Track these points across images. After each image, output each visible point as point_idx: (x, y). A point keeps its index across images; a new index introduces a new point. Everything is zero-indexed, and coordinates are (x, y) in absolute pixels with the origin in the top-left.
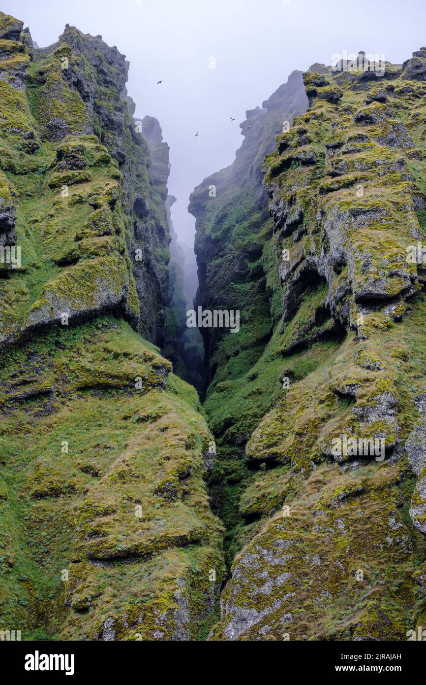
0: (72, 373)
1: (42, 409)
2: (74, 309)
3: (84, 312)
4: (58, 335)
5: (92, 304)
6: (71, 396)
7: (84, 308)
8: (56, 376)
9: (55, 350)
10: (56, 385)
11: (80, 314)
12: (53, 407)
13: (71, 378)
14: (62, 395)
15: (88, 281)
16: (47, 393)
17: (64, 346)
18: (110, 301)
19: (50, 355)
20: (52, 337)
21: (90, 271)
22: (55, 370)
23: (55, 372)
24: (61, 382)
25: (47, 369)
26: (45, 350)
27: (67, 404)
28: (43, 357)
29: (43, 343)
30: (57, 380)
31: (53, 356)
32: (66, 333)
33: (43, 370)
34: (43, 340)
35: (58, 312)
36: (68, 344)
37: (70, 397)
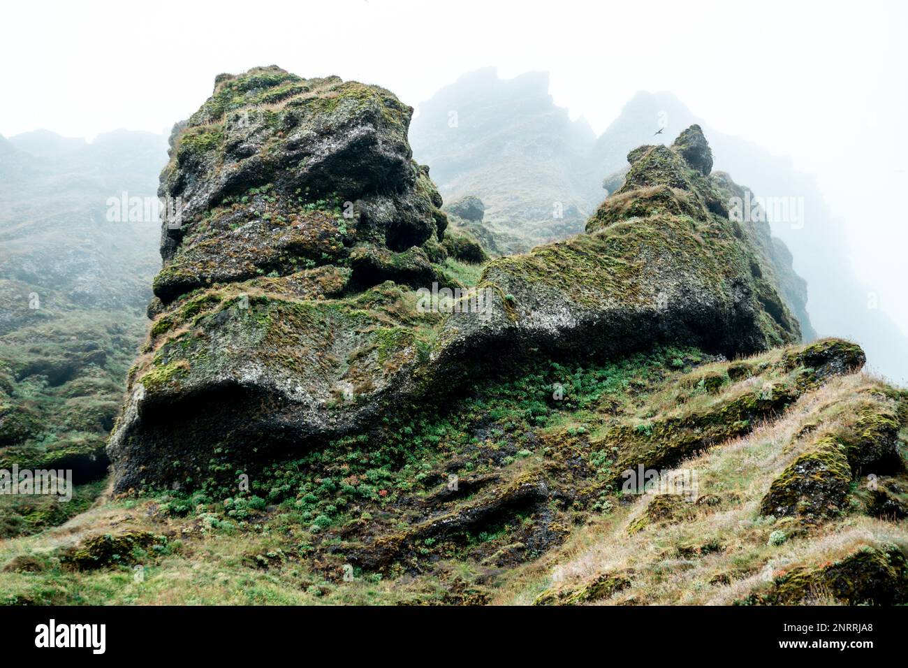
0: (598, 450)
1: (520, 544)
2: (580, 306)
3: (612, 315)
4: (551, 378)
5: (637, 301)
6: (602, 503)
7: (609, 304)
8: (554, 463)
9: (548, 415)
10: (555, 483)
11: (603, 321)
12: (548, 534)
13: (597, 462)
14: (576, 503)
15: (619, 257)
16: (527, 502)
17: (576, 403)
18: (693, 301)
19: (533, 423)
20: (532, 382)
21: (623, 237)
22: (548, 449)
23: (548, 455)
24: (570, 476)
25: (526, 452)
26: (516, 413)
27: (589, 521)
28: (508, 425)
29: (509, 397)
30: (554, 471)
31: (543, 424)
32: (578, 375)
33: (513, 454)
34: (507, 392)
35: (534, 314)
36: (586, 400)
37: (598, 504)
